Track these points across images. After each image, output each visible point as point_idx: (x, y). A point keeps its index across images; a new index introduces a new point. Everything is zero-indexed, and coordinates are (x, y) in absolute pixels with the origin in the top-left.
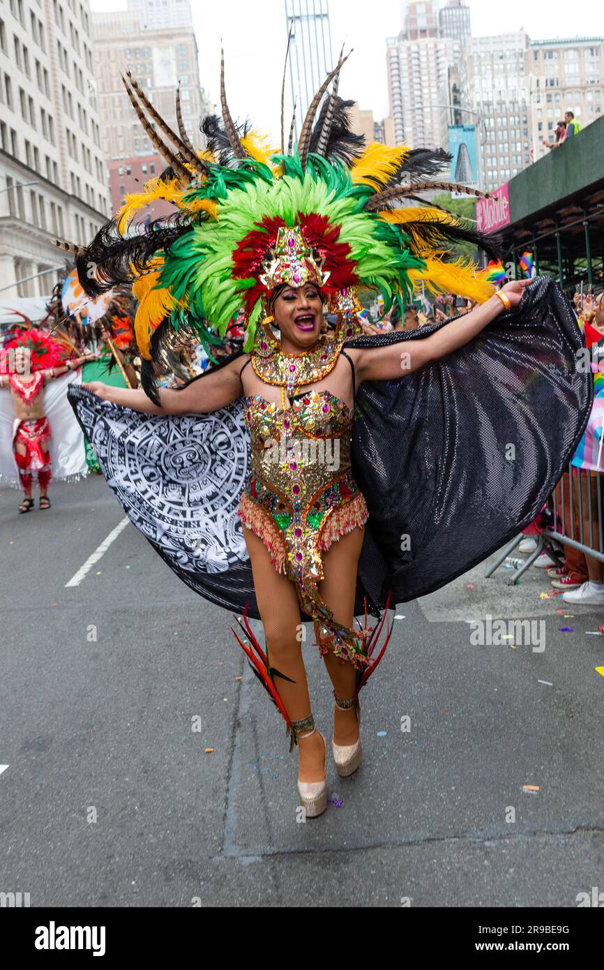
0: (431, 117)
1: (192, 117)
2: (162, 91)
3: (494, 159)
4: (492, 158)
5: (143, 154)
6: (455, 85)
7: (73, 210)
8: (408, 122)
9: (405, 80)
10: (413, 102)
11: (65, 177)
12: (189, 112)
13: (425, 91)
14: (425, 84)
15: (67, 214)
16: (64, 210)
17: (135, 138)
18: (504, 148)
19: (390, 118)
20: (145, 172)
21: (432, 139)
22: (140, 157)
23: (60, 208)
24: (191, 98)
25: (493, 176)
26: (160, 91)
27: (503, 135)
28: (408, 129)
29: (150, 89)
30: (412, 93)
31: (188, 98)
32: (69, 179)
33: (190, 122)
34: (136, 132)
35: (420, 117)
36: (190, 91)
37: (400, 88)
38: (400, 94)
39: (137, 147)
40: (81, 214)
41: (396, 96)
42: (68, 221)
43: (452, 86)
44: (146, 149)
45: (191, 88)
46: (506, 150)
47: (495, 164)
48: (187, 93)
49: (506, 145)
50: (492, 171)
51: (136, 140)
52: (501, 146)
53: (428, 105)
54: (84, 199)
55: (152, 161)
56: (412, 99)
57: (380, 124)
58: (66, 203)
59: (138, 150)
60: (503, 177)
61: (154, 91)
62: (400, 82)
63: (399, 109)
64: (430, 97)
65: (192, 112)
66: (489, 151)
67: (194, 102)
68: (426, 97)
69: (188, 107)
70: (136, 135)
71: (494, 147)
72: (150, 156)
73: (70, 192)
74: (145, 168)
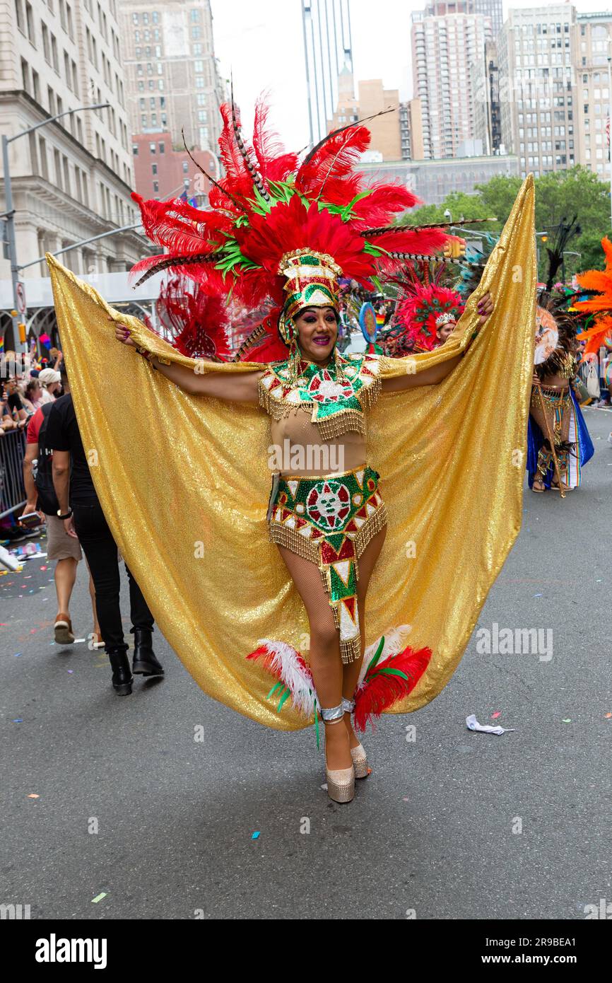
0: (459, 99)
1: (207, 91)
2: (173, 61)
3: (536, 145)
4: (533, 143)
5: (151, 131)
6: (492, 62)
7: (98, 178)
8: (434, 106)
9: (431, 59)
10: (440, 83)
11: (89, 137)
12: (202, 85)
13: (453, 71)
14: (453, 63)
15: (92, 182)
16: (88, 177)
17: (143, 113)
18: (546, 132)
19: (415, 99)
20: (153, 151)
21: (460, 124)
22: (148, 135)
23: (84, 174)
24: (205, 69)
25: (534, 162)
26: (171, 61)
27: (545, 117)
28: (434, 113)
29: (159, 59)
30: (438, 73)
31: (201, 69)
32: (94, 140)
33: (203, 96)
34: (143, 106)
35: (448, 100)
36: (204, 62)
37: (425, 67)
38: (426, 74)
39: (145, 123)
40: (107, 184)
41: (421, 76)
42: (94, 190)
43: (488, 63)
44: (154, 126)
45: (204, 59)
46: (549, 134)
47: (536, 150)
48: (201, 63)
49: (549, 129)
50: (533, 157)
51: (143, 115)
52: (543, 129)
53: (456, 86)
54: (109, 164)
55: (161, 139)
56: (439, 80)
57: (405, 106)
58: (91, 168)
59: (144, 127)
60: (545, 164)
61: (164, 61)
62: (425, 61)
63: (423, 90)
64: (458, 78)
65: (206, 85)
66: (530, 135)
67: (208, 75)
68: (453, 77)
69: (202, 80)
70: (143, 110)
71: (535, 130)
72: (160, 133)
73: (96, 156)
74: (153, 147)
